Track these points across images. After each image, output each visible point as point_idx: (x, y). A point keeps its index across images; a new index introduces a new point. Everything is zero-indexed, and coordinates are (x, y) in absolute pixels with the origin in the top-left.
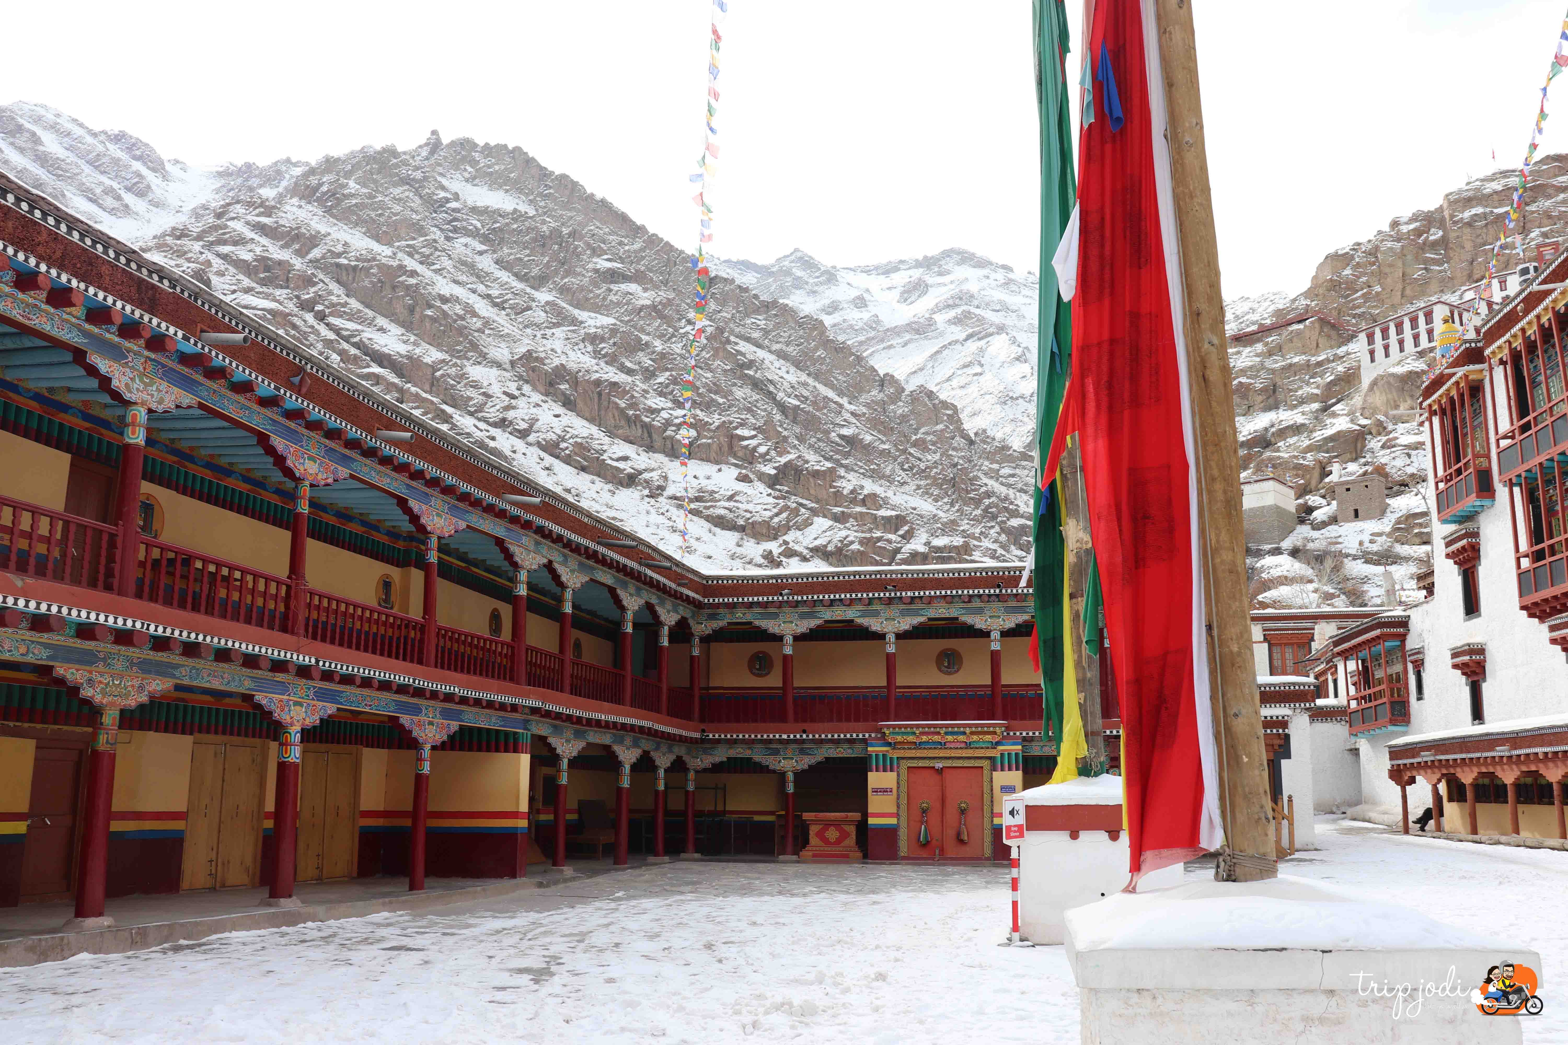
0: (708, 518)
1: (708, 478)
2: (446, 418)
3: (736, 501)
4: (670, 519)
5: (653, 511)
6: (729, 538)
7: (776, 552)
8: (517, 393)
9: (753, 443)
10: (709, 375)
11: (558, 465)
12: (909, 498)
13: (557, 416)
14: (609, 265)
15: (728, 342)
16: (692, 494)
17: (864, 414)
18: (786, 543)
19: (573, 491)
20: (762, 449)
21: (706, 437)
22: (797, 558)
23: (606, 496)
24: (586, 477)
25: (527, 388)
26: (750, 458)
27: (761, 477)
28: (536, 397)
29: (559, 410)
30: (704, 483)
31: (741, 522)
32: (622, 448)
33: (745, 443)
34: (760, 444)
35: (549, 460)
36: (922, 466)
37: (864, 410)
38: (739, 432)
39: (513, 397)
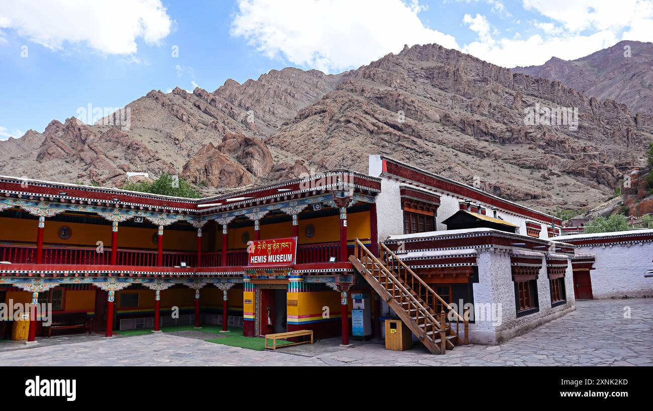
0: (518, 165)
1: (517, 150)
2: (415, 143)
3: (529, 157)
4: (503, 167)
5: (496, 165)
6: (527, 171)
7: (546, 174)
8: (443, 130)
9: (535, 134)
10: (517, 111)
11: (460, 154)
12: (606, 146)
13: (457, 136)
14: (473, 78)
15: (523, 97)
16: (512, 157)
17: (583, 115)
18: (551, 170)
19: (466, 162)
20: (539, 136)
21: (515, 134)
22: (555, 176)
23: (478, 162)
24: (470, 156)
25: (446, 128)
26: (533, 140)
27: (540, 146)
28: (450, 131)
29: (459, 133)
30: (516, 152)
31: (532, 165)
32: (483, 144)
33: (531, 134)
34: (538, 134)
35: (456, 152)
36: (612, 132)
37: (583, 114)
38: (529, 131)
39: (442, 132)
